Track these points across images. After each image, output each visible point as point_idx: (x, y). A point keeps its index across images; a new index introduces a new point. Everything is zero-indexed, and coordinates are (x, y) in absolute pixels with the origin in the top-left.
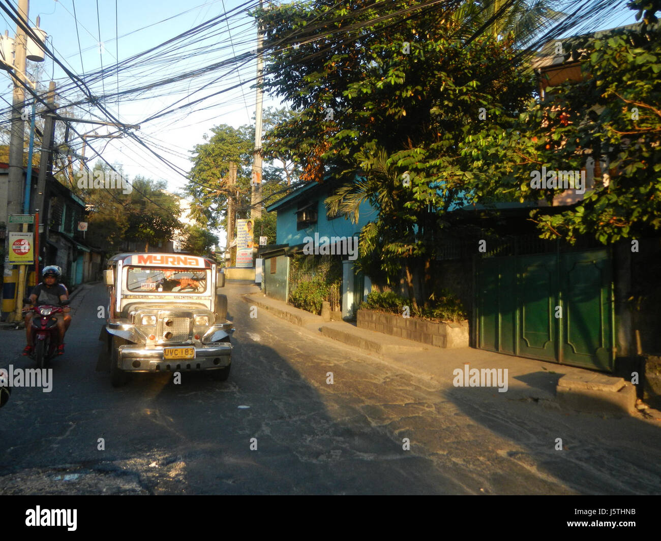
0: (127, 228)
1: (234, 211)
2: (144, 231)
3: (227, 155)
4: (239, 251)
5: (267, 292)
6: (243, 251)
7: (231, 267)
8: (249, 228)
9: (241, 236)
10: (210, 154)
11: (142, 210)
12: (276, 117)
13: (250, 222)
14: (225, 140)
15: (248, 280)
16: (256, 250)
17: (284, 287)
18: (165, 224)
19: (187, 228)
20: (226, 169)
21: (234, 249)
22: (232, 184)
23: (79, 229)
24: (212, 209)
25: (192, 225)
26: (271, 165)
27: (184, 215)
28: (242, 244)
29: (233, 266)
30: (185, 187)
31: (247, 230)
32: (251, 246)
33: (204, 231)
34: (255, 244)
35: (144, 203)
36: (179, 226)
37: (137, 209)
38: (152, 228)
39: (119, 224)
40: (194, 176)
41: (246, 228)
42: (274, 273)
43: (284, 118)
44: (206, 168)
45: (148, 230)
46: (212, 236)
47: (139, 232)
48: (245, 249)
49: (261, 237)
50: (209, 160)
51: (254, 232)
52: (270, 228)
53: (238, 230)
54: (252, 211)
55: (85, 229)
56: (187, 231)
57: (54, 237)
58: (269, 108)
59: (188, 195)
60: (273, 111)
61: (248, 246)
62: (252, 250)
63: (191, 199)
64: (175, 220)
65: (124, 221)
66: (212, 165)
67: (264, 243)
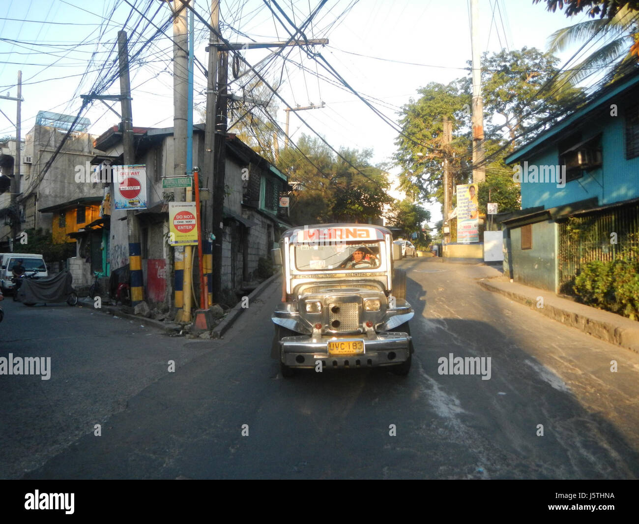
0: (334, 204)
1: (452, 175)
2: (353, 207)
3: (439, 113)
4: (460, 224)
5: (516, 276)
6: (466, 223)
7: (451, 243)
8: (471, 194)
9: (463, 205)
10: (419, 115)
11: (349, 184)
12: (494, 63)
13: (472, 187)
14: (434, 98)
15: (473, 259)
16: (482, 221)
17: (551, 270)
18: (375, 200)
19: (396, 204)
20: (439, 129)
21: (453, 222)
22: (448, 143)
23: (281, 205)
24: (423, 179)
25: (402, 200)
26: (489, 123)
27: (393, 187)
28: (463, 214)
29: (454, 242)
30: (393, 156)
31: (470, 197)
32: (476, 216)
33: (415, 205)
34: (480, 213)
35: (349, 176)
36: (389, 200)
37: (343, 182)
38: (361, 204)
39: (326, 201)
40: (402, 143)
41: (468, 195)
42: (530, 248)
43: (503, 64)
44: (416, 130)
45: (357, 206)
46: (423, 211)
47: (346, 208)
48: (468, 220)
49: (489, 205)
50: (419, 121)
51: (479, 198)
52: (500, 193)
53: (458, 198)
54: (474, 172)
55: (287, 205)
56: (397, 206)
57: (248, 212)
58: (484, 53)
59: (396, 164)
60: (489, 57)
61: (471, 216)
62: (478, 221)
63: (399, 169)
64: (384, 194)
65: (330, 197)
66: (423, 125)
67: (494, 211)
